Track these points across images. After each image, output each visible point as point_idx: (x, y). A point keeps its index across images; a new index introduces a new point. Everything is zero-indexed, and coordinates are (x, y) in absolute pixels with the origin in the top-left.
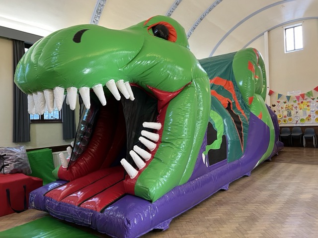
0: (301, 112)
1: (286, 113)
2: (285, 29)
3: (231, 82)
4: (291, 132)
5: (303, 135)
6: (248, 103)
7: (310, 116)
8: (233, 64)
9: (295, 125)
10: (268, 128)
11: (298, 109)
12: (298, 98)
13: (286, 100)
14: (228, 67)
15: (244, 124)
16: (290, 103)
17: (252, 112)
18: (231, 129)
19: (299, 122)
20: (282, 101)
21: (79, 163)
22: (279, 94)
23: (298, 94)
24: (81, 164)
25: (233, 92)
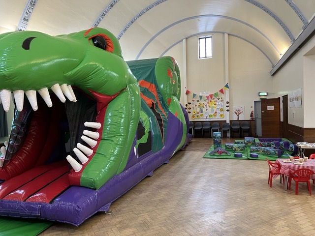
0: (209, 109)
1: (199, 110)
2: (199, 39)
3: (154, 85)
4: (202, 125)
5: (211, 128)
6: (167, 104)
7: (216, 112)
8: (155, 69)
9: (205, 120)
10: (182, 124)
11: (208, 106)
12: (208, 97)
13: (199, 99)
14: (151, 72)
15: (164, 121)
16: (202, 102)
17: (170, 110)
18: (154, 126)
19: (208, 117)
20: (196, 100)
21: (14, 162)
22: (194, 94)
23: (208, 95)
24: (16, 162)
25: (155, 94)
